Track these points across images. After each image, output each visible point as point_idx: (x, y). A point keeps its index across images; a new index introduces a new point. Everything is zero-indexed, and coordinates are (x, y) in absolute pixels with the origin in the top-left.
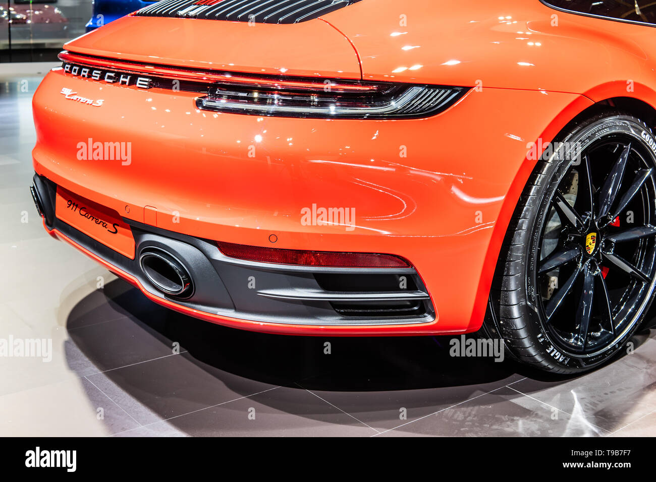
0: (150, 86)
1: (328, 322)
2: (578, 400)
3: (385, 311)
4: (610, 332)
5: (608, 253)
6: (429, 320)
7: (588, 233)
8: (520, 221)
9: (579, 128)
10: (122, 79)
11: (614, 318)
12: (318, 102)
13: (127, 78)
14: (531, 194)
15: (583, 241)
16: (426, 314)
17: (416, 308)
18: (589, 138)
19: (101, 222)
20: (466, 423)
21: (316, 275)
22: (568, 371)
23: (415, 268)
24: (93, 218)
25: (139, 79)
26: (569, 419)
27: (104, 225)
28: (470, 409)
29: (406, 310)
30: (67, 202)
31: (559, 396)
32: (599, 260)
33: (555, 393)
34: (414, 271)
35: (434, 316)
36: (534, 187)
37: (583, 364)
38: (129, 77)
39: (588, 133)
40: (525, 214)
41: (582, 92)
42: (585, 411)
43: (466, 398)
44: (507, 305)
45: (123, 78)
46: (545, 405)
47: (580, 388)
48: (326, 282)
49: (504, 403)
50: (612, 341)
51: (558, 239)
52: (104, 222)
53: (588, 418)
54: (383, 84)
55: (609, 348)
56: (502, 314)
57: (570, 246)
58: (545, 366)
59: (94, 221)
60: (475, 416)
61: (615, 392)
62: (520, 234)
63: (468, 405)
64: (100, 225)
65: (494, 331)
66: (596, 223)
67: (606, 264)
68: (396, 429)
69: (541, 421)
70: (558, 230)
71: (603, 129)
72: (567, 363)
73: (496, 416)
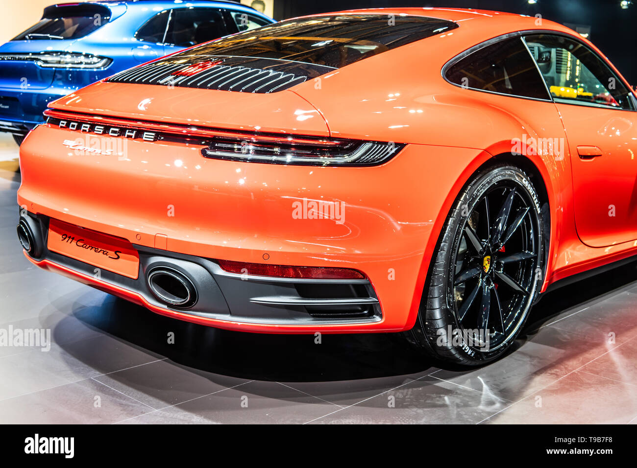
0: (155, 140)
1: (302, 322)
2: (485, 383)
3: (343, 314)
4: (501, 333)
5: (499, 272)
6: (378, 320)
7: (485, 256)
8: (442, 245)
9: (480, 175)
10: (127, 133)
11: (505, 322)
12: (280, 153)
13: (133, 133)
14: (449, 224)
15: (481, 261)
16: (374, 316)
17: (366, 312)
18: (488, 183)
19: (101, 250)
20: (407, 400)
21: (296, 285)
22: (473, 363)
23: (369, 280)
24: (92, 248)
25: (145, 133)
26: (481, 395)
27: (105, 253)
28: (405, 391)
29: (358, 313)
30: (61, 236)
31: (469, 380)
32: (492, 277)
33: (467, 379)
34: (368, 282)
35: (381, 316)
36: (451, 219)
37: (484, 357)
38: (135, 132)
39: (488, 179)
40: (446, 239)
41: (484, 149)
42: (492, 390)
43: (401, 384)
44: (431, 309)
45: (129, 132)
46: (461, 386)
47: (484, 375)
48: (303, 291)
49: (430, 386)
50: (504, 340)
51: (462, 261)
52: (105, 250)
53: (495, 394)
54: (344, 141)
55: (502, 345)
56: (427, 317)
57: (472, 266)
58: (457, 358)
59: (93, 251)
60: (411, 395)
61: (510, 377)
62: (441, 254)
63: (404, 388)
64: (101, 253)
65: (419, 331)
66: (491, 249)
67: (497, 280)
68: (356, 405)
69: (461, 396)
70: (464, 253)
71: (497, 176)
72: (474, 356)
73: (427, 395)
